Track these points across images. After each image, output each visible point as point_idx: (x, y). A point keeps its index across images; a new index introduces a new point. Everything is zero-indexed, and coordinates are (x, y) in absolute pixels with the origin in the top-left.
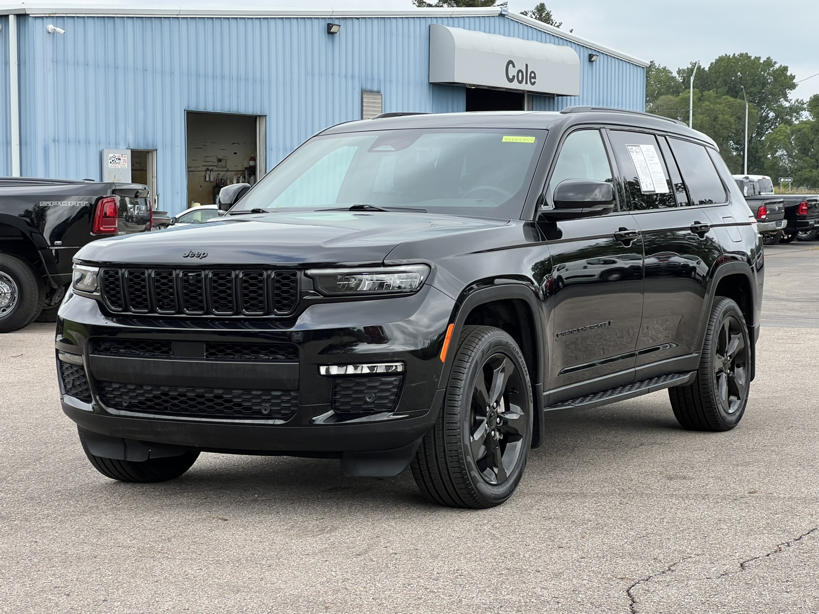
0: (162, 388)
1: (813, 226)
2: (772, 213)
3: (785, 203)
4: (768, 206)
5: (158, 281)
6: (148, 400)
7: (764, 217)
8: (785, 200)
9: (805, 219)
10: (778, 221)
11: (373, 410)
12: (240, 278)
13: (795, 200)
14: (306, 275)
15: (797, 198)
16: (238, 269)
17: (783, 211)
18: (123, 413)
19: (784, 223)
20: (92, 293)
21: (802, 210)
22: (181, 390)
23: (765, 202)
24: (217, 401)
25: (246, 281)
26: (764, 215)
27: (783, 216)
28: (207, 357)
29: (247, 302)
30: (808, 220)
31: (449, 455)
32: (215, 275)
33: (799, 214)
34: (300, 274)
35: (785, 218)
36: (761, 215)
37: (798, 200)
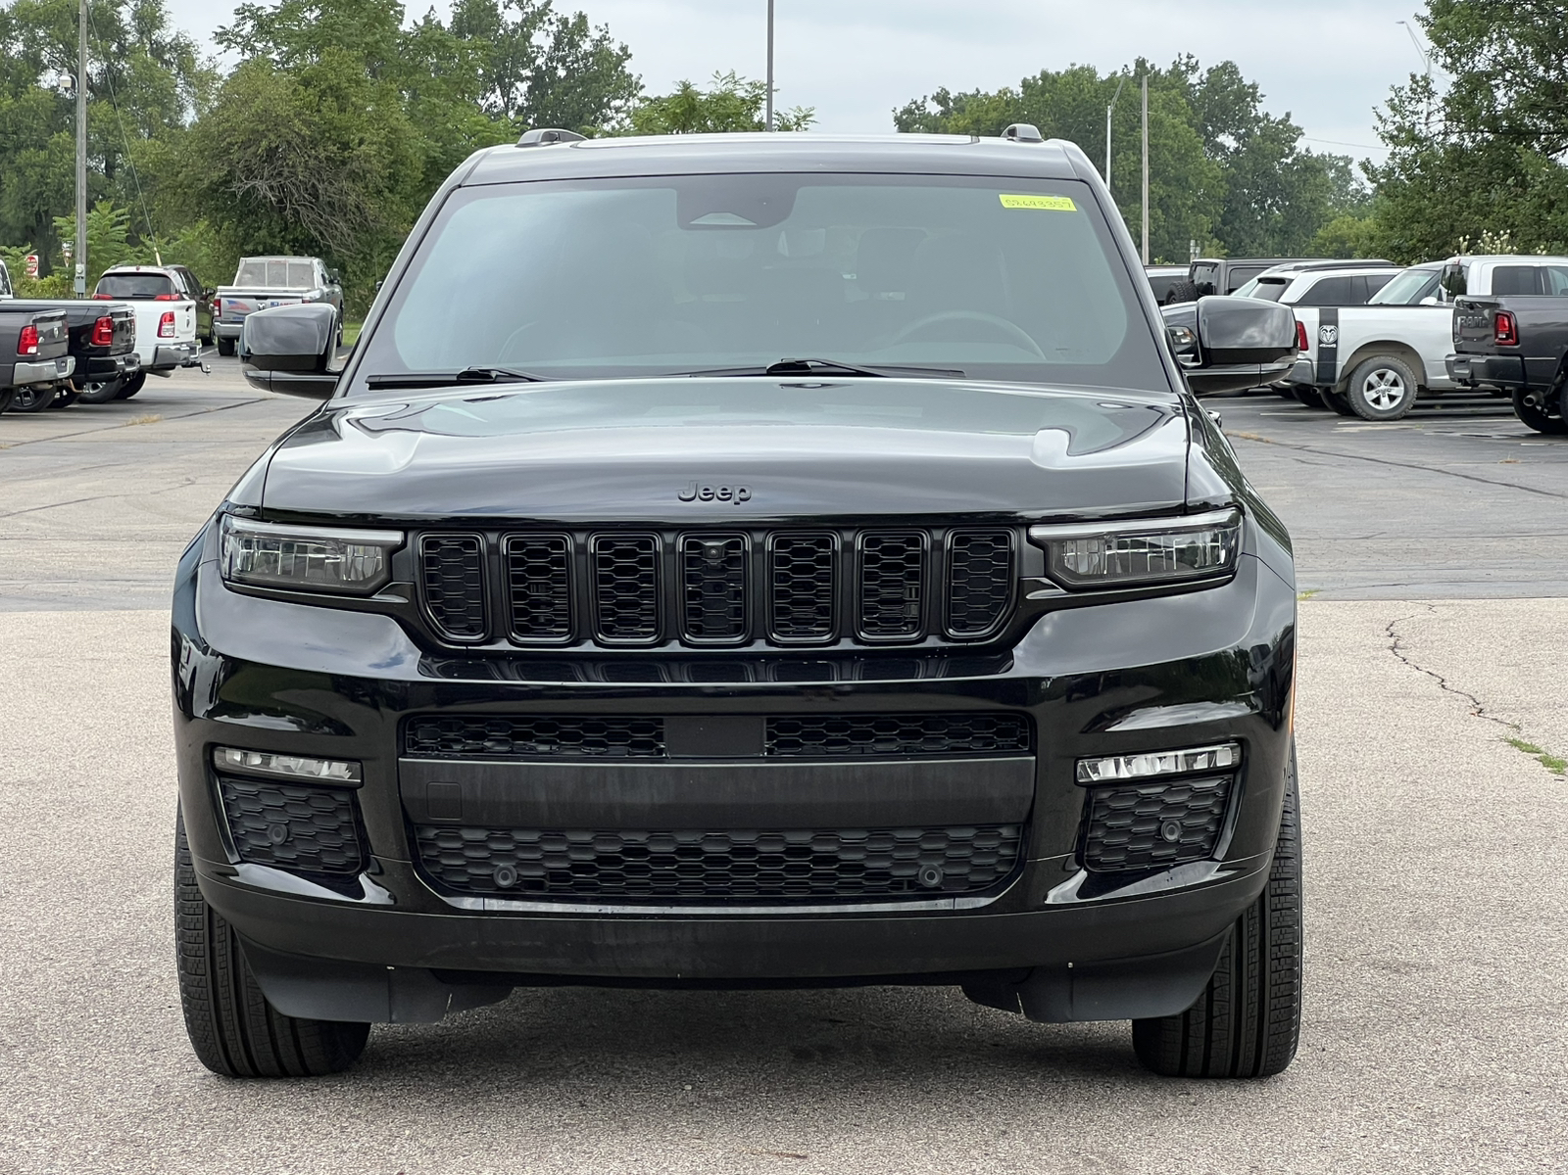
0: (625, 837)
1: (124, 370)
2: (48, 342)
3: (68, 319)
4: (41, 327)
5: (605, 562)
6: (577, 867)
7: (32, 350)
8: (71, 313)
9: (105, 356)
10: (60, 359)
11: (1173, 860)
12: (858, 551)
13: (83, 313)
14: (1030, 540)
15: (89, 308)
16: (849, 529)
17: (67, 336)
18: (495, 905)
19: (71, 361)
20: (369, 595)
21: (101, 335)
22: (686, 839)
23: (34, 318)
24: (792, 861)
25: (871, 559)
26: (33, 345)
27: (66, 350)
28: (770, 751)
29: (869, 611)
30: (114, 358)
31: (1274, 956)
32: (781, 544)
33: (93, 343)
34: (1017, 538)
35: (70, 353)
36: (27, 346)
37: (90, 313)
